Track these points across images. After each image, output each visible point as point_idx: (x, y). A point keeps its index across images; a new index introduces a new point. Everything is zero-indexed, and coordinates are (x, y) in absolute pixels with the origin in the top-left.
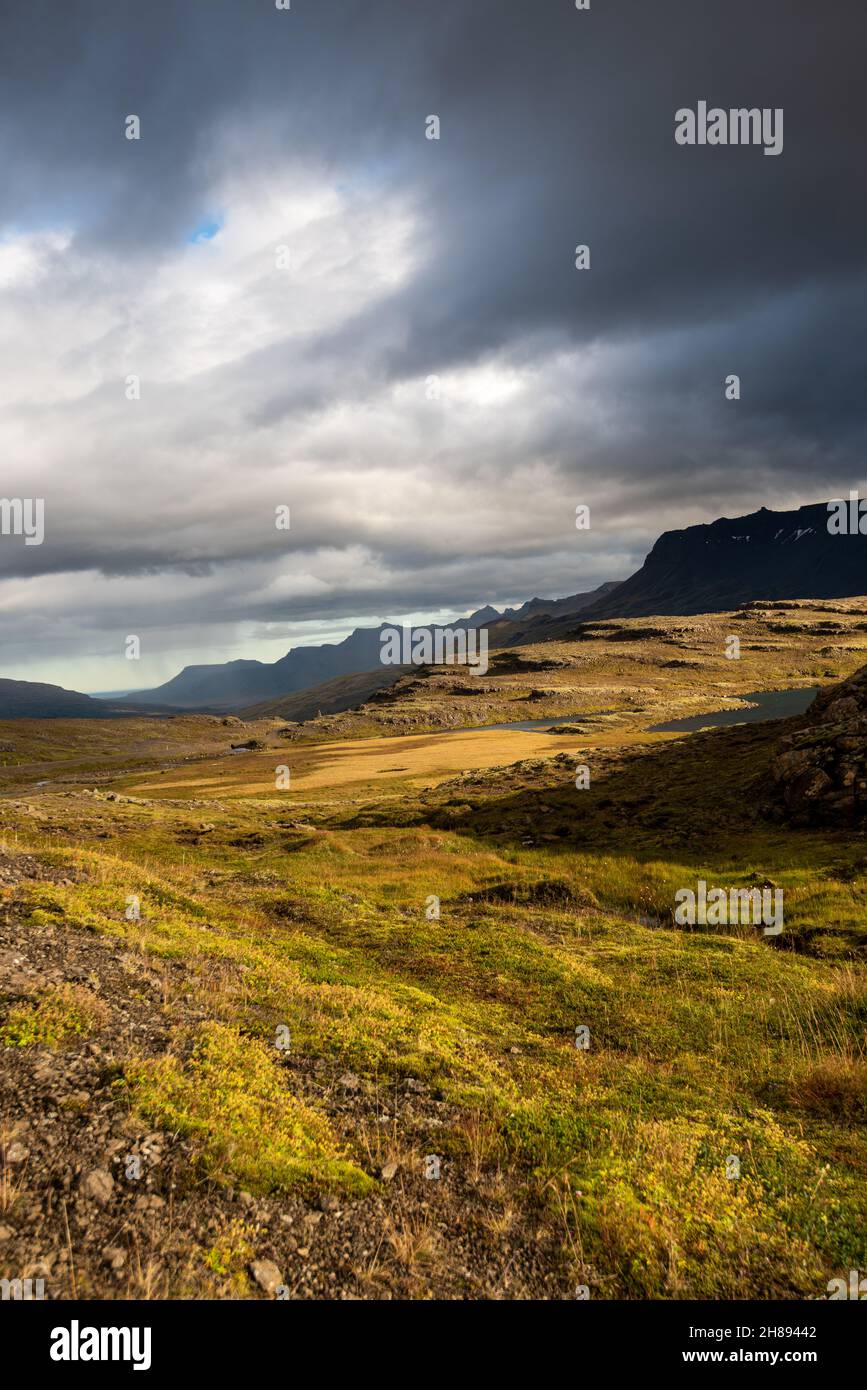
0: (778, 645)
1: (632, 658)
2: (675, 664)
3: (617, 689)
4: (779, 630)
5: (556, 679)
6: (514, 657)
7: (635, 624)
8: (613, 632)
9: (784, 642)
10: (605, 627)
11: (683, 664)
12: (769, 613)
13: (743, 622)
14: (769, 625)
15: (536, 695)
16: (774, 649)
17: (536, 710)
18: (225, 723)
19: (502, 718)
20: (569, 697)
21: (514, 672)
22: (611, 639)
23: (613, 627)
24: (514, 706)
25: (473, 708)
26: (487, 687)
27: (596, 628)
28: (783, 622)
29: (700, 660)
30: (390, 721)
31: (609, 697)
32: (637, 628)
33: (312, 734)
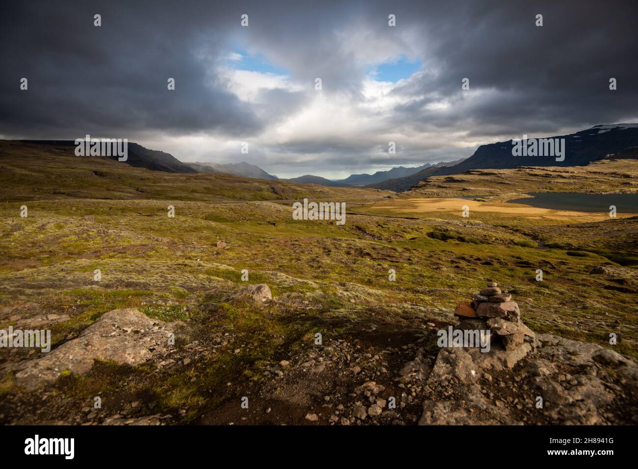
0: (534, 180)
1: (487, 180)
2: (501, 183)
3: (488, 189)
4: (532, 175)
5: (466, 185)
6: (452, 178)
7: (486, 171)
8: (480, 173)
9: (534, 179)
10: (477, 171)
11: (504, 183)
12: (528, 170)
13: (520, 172)
14: (529, 174)
15: (464, 190)
16: (532, 180)
17: (465, 193)
18: (378, 191)
19: (456, 195)
20: (475, 191)
21: (452, 182)
22: (479, 175)
23: (479, 172)
24: (459, 192)
25: (447, 192)
26: (448, 186)
27: (474, 171)
28: (533, 173)
29: (509, 182)
30: (425, 194)
31: (487, 191)
32: (487, 172)
33: (405, 196)
